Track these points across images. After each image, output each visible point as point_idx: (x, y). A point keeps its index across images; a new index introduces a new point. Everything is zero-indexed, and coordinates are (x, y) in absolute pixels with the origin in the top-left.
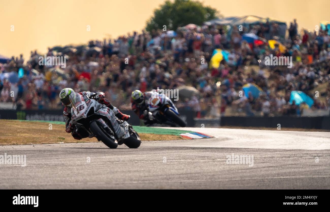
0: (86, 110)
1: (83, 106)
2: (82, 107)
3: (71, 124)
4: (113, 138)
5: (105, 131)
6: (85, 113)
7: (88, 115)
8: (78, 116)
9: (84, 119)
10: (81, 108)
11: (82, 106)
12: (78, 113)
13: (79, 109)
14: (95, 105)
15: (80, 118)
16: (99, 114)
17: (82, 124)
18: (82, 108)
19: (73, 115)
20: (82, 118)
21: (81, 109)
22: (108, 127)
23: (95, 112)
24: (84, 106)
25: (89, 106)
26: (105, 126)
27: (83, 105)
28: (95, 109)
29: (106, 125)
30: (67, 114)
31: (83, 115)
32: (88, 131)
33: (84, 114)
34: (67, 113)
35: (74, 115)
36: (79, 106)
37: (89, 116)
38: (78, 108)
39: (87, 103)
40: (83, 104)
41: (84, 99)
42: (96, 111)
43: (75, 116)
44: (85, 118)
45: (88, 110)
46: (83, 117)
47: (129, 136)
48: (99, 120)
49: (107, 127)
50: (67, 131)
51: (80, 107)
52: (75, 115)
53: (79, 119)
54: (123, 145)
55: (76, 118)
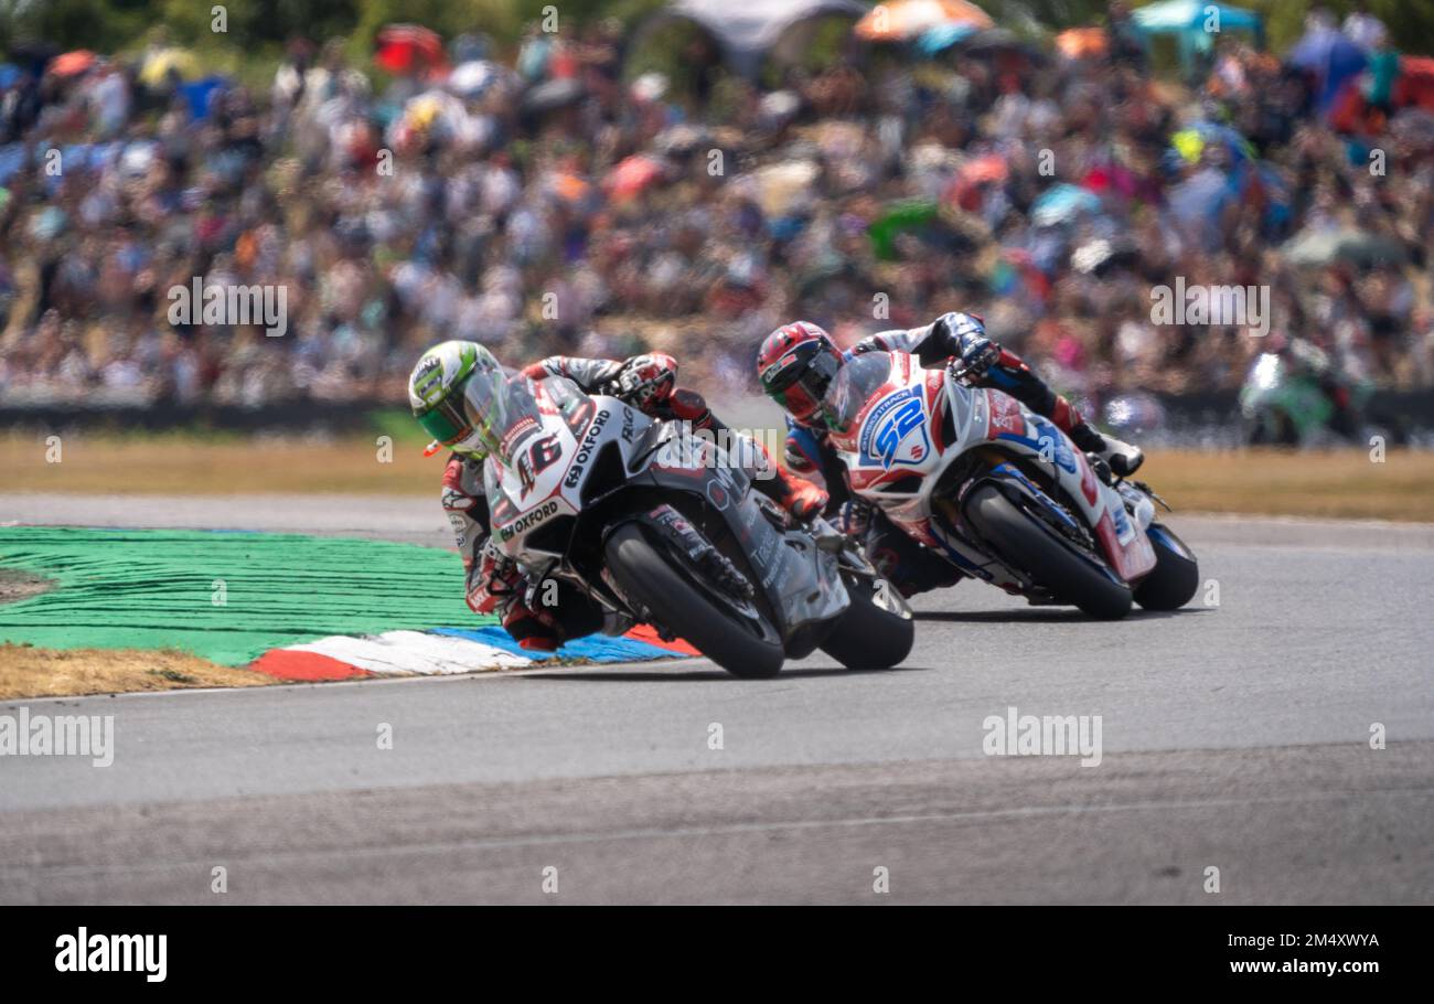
0: (575, 463)
1: (553, 443)
2: (550, 449)
3: (490, 561)
4: (753, 613)
5: (697, 578)
6: (570, 484)
7: (586, 495)
8: (526, 505)
9: (565, 518)
10: (542, 455)
11: (545, 446)
12: (528, 485)
13: (529, 462)
14: (625, 429)
15: (545, 520)
16: (651, 483)
17: (559, 556)
18: (547, 457)
19: (498, 504)
20: (552, 516)
21: (540, 465)
22: (716, 554)
23: (629, 475)
24: (558, 445)
25: (591, 441)
26: (694, 545)
27: (555, 436)
28: (626, 452)
29: (700, 538)
30: (466, 503)
31: (556, 499)
32: (596, 595)
33: (564, 490)
34: (464, 496)
35: (505, 505)
36: (528, 444)
37: (596, 499)
38: (524, 459)
39: (574, 421)
40: (550, 435)
41: (556, 399)
42: (635, 467)
43: (512, 510)
44: (573, 513)
45: (587, 467)
46: (563, 510)
47: (846, 600)
48: (653, 514)
49: (710, 550)
50: (476, 604)
51: (537, 450)
52: (510, 503)
53: (537, 524)
54: (819, 659)
55: (519, 518)
